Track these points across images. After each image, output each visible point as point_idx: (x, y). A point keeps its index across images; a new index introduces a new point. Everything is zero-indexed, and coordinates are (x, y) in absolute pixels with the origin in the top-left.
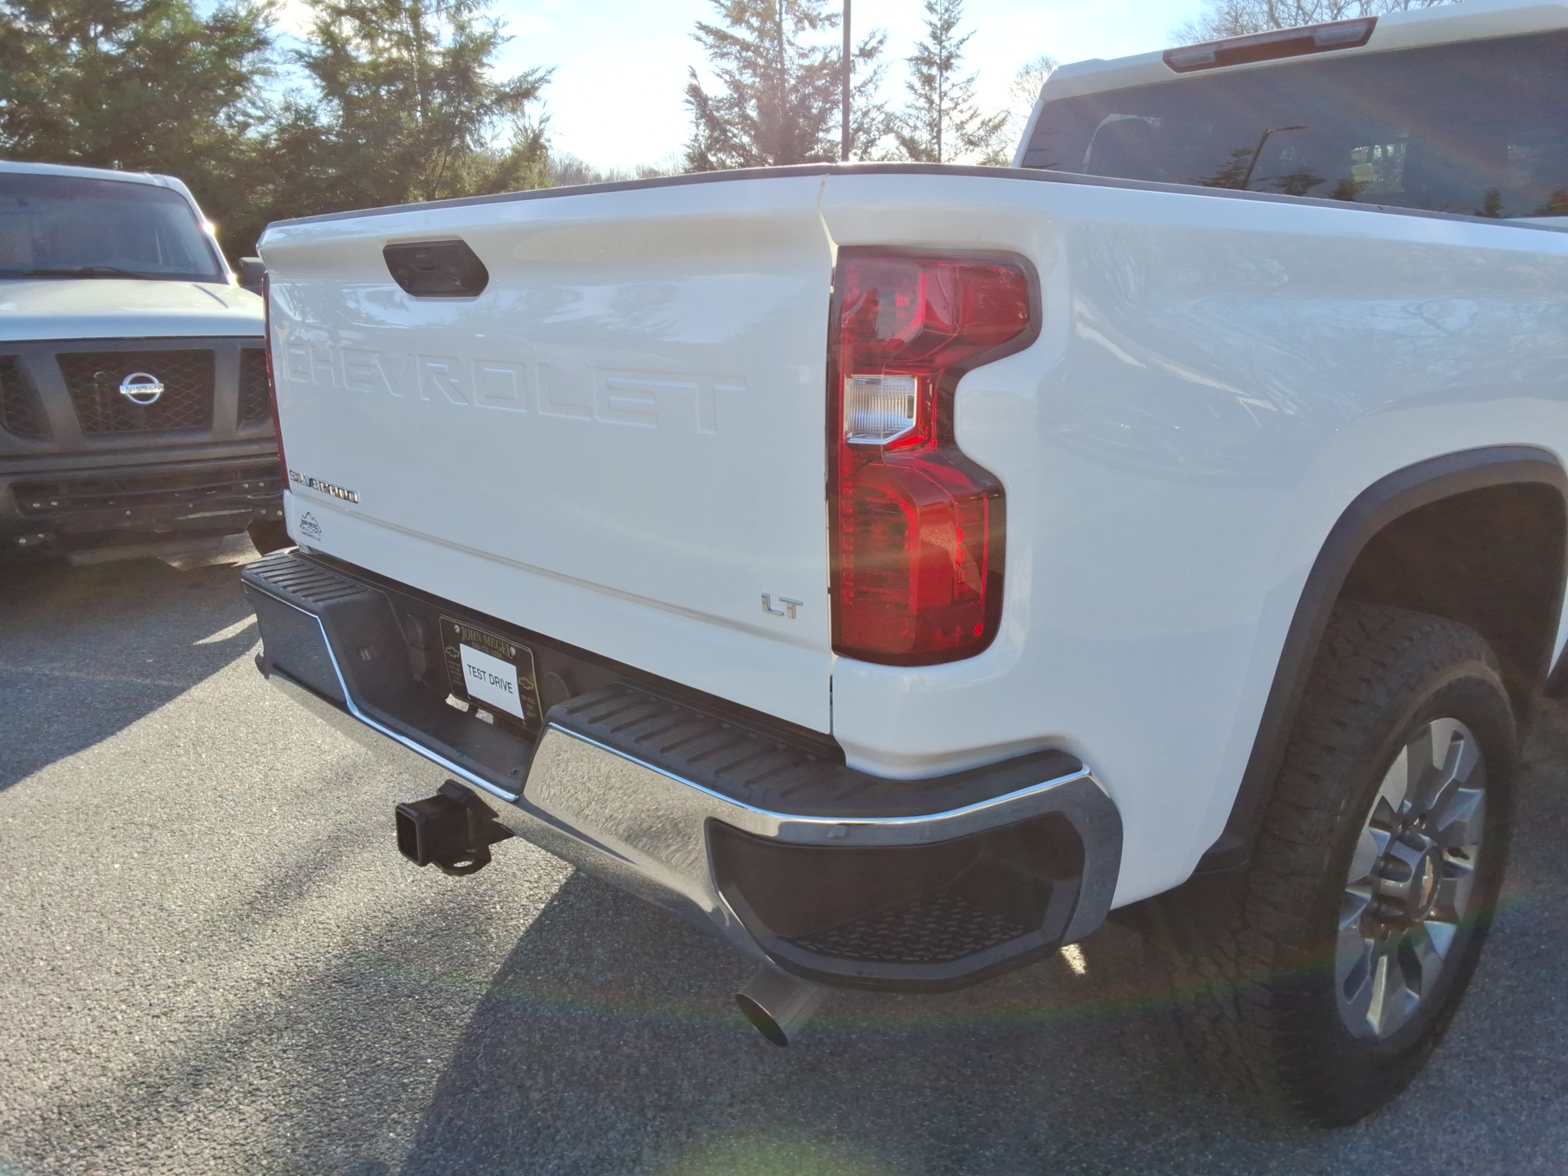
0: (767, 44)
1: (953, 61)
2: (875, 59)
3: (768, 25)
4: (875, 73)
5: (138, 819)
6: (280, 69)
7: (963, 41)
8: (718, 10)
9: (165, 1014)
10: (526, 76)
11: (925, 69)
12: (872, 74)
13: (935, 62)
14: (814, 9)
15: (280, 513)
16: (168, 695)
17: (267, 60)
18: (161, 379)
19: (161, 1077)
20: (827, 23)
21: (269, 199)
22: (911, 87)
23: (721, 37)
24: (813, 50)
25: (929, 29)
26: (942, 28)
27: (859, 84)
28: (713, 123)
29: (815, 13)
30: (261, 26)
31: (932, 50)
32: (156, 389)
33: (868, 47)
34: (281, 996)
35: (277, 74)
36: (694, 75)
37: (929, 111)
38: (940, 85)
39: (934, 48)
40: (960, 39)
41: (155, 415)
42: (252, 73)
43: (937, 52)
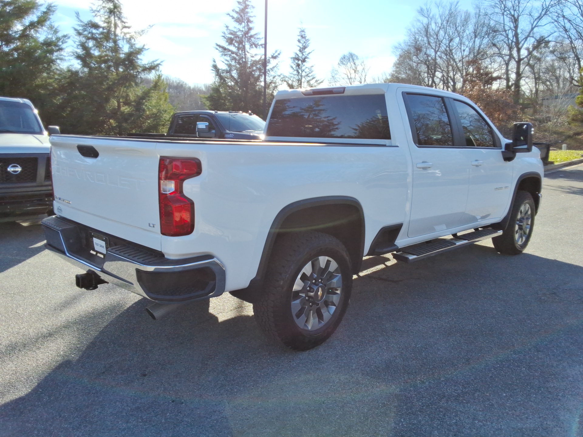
0: (240, 52)
1: (306, 59)
2: (277, 59)
3: (241, 46)
4: (277, 64)
5: (10, 292)
6: (67, 58)
7: (309, 53)
8: (224, 40)
9: (17, 334)
10: (153, 62)
11: (297, 61)
12: (276, 64)
13: (300, 60)
14: (256, 42)
15: (52, 207)
16: (20, 261)
17: (62, 55)
18: (21, 166)
19: (16, 345)
20: (261, 46)
21: (61, 101)
22: (292, 67)
23: (225, 49)
24: (256, 55)
25: (299, 48)
26: (303, 48)
27: (272, 67)
28: (221, 78)
29: (257, 43)
30: (60, 43)
31: (299, 55)
32: (19, 169)
33: (275, 55)
34: (48, 330)
35: (65, 60)
36: (214, 61)
37: (298, 75)
38: (302, 67)
39: (300, 55)
40: (309, 52)
41: (19, 177)
42: (57, 59)
43: (301, 56)
